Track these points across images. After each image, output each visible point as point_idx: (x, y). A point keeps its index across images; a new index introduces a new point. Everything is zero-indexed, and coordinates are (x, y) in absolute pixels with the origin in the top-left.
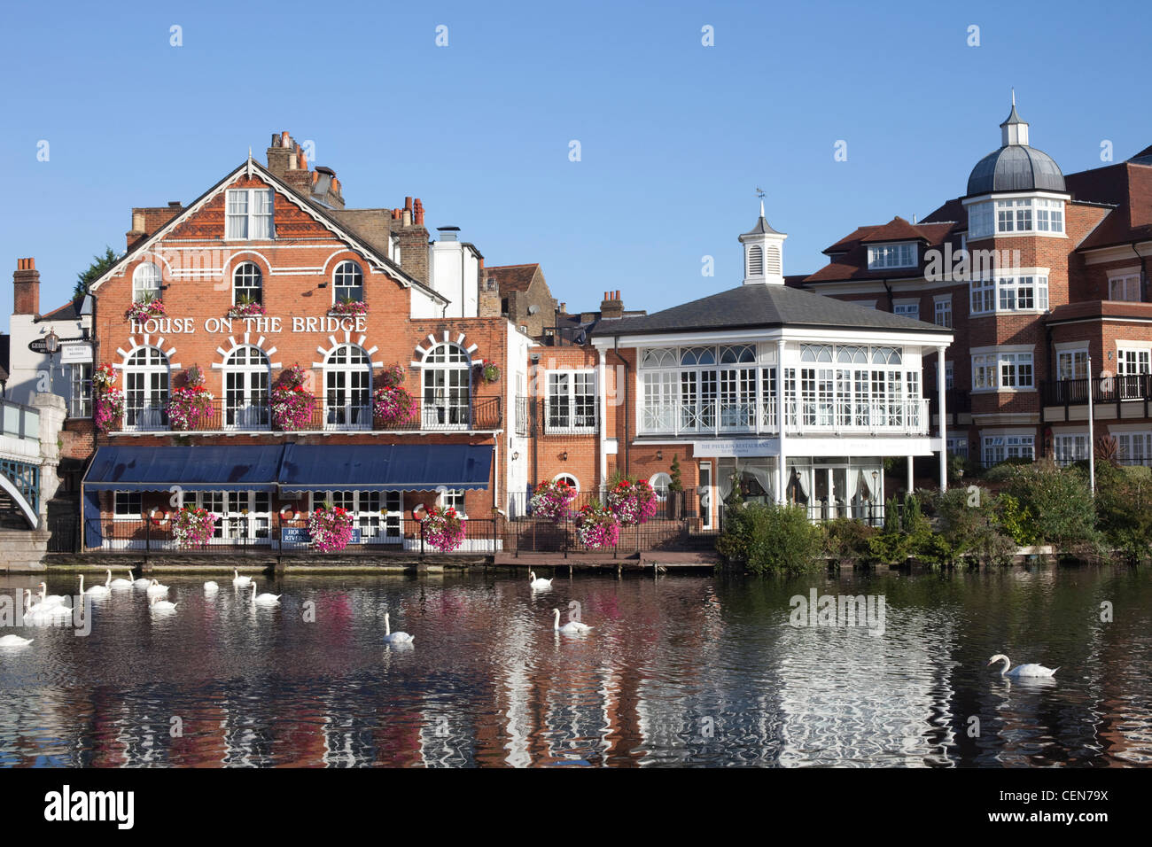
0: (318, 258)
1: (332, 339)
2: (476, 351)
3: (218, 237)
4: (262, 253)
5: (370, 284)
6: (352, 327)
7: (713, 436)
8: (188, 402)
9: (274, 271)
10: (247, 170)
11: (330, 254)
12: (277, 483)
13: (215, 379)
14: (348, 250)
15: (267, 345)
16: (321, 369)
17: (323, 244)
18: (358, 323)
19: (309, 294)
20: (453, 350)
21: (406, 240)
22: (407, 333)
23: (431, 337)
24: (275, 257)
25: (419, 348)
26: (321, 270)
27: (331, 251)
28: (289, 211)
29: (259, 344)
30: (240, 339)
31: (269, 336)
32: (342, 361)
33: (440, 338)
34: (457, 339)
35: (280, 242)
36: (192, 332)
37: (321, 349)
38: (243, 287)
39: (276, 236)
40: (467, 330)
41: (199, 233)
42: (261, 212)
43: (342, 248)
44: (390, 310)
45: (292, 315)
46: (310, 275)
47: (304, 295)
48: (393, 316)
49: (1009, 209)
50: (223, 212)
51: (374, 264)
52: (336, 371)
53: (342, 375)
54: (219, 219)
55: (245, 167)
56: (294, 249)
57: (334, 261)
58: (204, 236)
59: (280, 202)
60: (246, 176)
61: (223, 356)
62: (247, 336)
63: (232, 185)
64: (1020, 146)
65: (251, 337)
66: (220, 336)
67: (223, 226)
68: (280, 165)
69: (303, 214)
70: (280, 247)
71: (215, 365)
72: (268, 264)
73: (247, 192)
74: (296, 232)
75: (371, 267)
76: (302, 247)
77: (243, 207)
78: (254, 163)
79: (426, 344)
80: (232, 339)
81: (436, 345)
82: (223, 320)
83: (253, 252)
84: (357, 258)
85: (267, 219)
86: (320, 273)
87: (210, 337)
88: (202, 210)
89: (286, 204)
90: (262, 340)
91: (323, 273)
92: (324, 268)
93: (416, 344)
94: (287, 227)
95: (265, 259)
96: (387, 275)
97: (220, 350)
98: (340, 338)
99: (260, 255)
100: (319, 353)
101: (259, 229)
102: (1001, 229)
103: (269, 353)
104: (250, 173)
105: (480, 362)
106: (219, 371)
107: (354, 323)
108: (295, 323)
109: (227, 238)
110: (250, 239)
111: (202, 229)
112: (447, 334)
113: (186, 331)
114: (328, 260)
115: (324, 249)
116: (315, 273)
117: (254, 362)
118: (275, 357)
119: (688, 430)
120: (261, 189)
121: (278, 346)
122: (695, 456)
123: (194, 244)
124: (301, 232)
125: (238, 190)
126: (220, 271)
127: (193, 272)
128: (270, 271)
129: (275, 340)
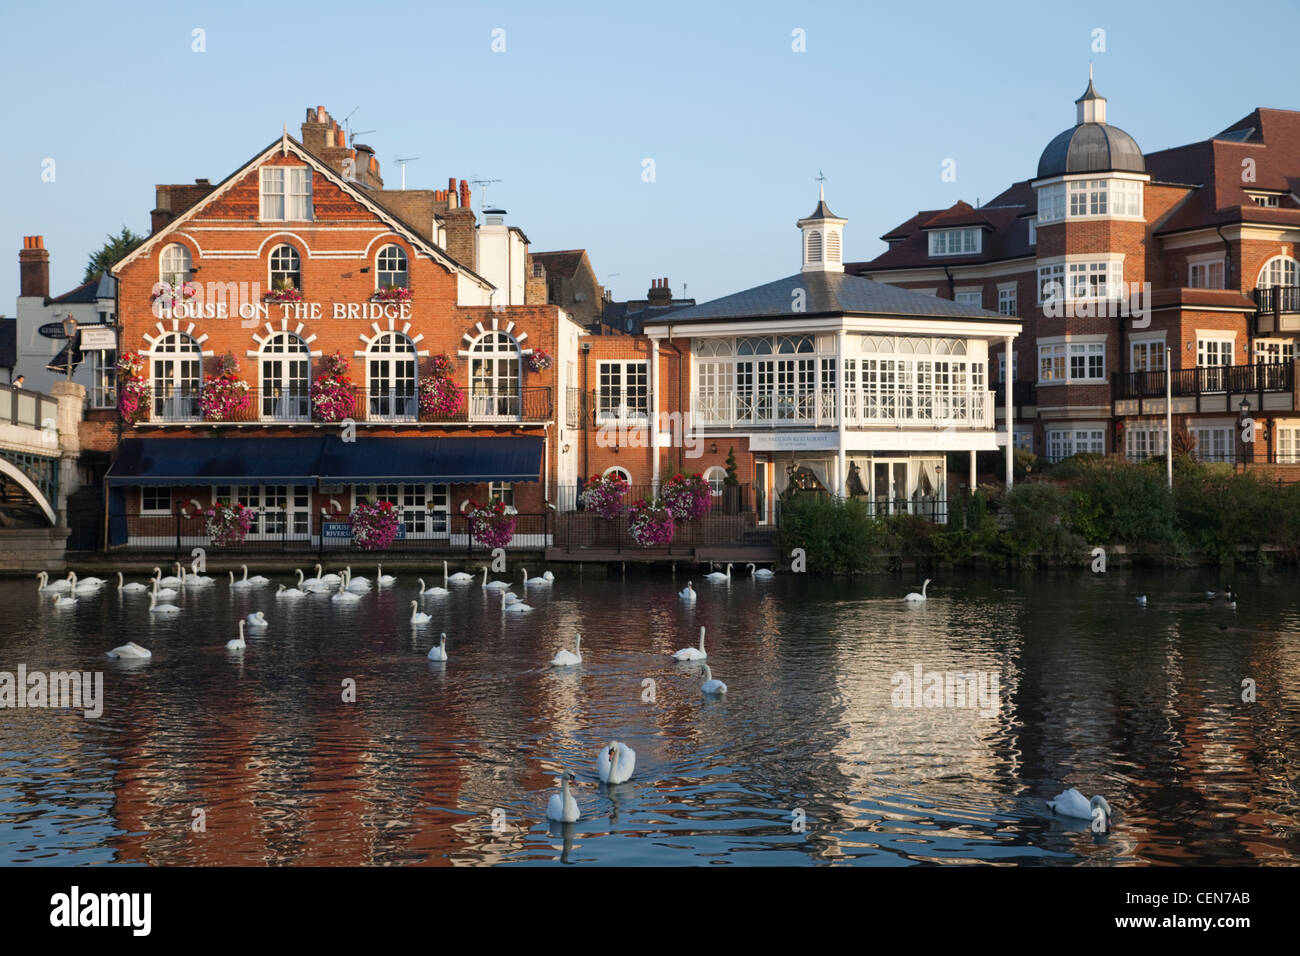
0: (359, 241)
1: (375, 326)
2: (526, 340)
3: (252, 217)
4: (300, 236)
5: (415, 269)
7: (770, 428)
8: (221, 393)
9: (313, 255)
10: (282, 147)
11: (373, 238)
12: (317, 476)
13: (251, 367)
14: (391, 233)
15: (306, 333)
16: (364, 357)
17: (366, 226)
19: (349, 277)
20: (502, 338)
21: (452, 223)
22: (454, 321)
23: (479, 326)
24: (315, 240)
25: (467, 337)
26: (363, 254)
27: (373, 234)
28: (329, 191)
29: (298, 331)
30: (277, 325)
31: (308, 323)
32: (386, 349)
33: (488, 326)
34: (506, 327)
35: (319, 224)
37: (363, 337)
38: (280, 271)
39: (314, 217)
40: (517, 318)
41: (232, 213)
42: (297, 191)
43: (385, 232)
44: (437, 296)
45: (332, 301)
46: (351, 259)
48: (439, 303)
49: (1082, 191)
50: (257, 191)
51: (419, 248)
52: (380, 360)
53: (385, 364)
54: (253, 198)
55: (280, 144)
56: (334, 231)
57: (377, 244)
58: (237, 216)
59: (318, 181)
60: (281, 153)
61: (259, 344)
62: (285, 324)
63: (266, 163)
64: (1096, 124)
65: (289, 323)
67: (257, 206)
68: (315, 141)
69: (344, 195)
70: (319, 229)
71: (250, 353)
72: (307, 247)
73: (282, 170)
74: (336, 213)
75: (416, 252)
76: (340, 229)
77: (279, 186)
78: (290, 139)
79: (474, 332)
80: (268, 326)
81: (484, 333)
83: (290, 234)
84: (402, 242)
85: (304, 198)
86: (362, 257)
88: (234, 187)
89: (325, 183)
90: (300, 326)
91: (365, 257)
92: (366, 252)
93: (463, 333)
94: (327, 208)
95: (303, 242)
96: (433, 259)
97: (256, 337)
98: (384, 325)
99: (297, 237)
100: (361, 341)
101: (296, 209)
102: (1074, 212)
103: (308, 341)
104: (286, 149)
105: (530, 351)
106: (255, 359)
109: (262, 218)
110: (286, 220)
111: (234, 208)
112: (495, 322)
114: (371, 243)
115: (366, 232)
116: (356, 257)
117: (292, 350)
118: (315, 345)
119: (744, 422)
120: (297, 167)
121: (318, 333)
122: (751, 449)
123: (226, 224)
124: (341, 213)
125: (273, 167)
126: (255, 254)
127: (226, 254)
128: (309, 254)
129: (315, 327)
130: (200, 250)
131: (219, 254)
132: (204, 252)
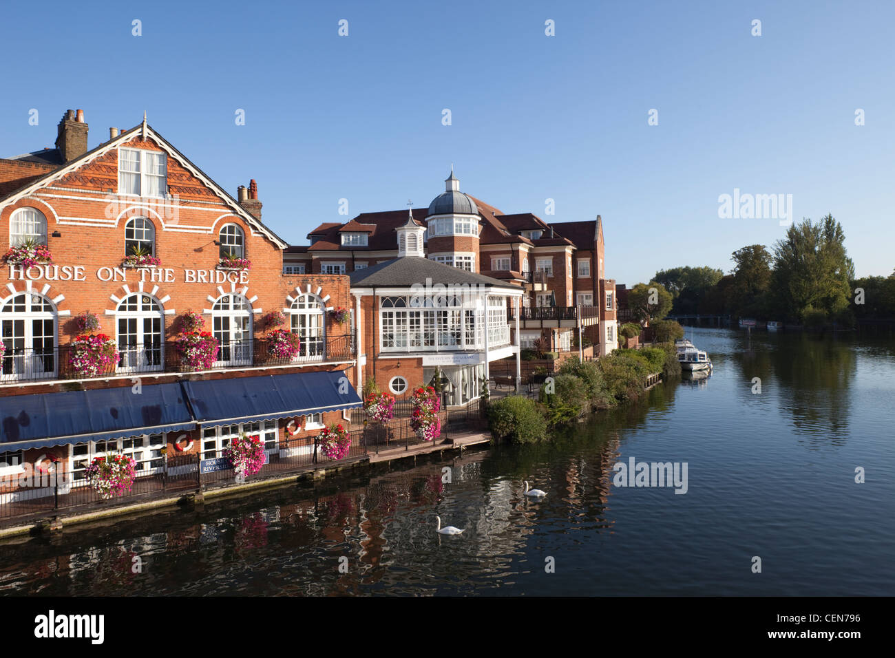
0: (206, 219)
1: (220, 288)
2: (329, 300)
3: (112, 190)
5: (250, 244)
6: (237, 279)
7: (435, 352)
8: (98, 351)
9: (166, 227)
10: (142, 132)
11: (218, 217)
12: (196, 422)
13: (109, 324)
14: (232, 215)
15: (161, 294)
16: (211, 314)
17: (211, 208)
18: (242, 276)
19: (199, 250)
20: (311, 299)
22: (280, 285)
23: (298, 289)
25: (289, 298)
26: (210, 230)
27: (218, 214)
28: (181, 175)
29: (154, 293)
30: (134, 287)
31: (163, 286)
32: (226, 307)
33: (304, 290)
34: (316, 291)
36: (83, 279)
37: (210, 298)
38: (135, 239)
40: (322, 284)
41: (89, 184)
42: (152, 172)
43: (229, 213)
44: (267, 266)
45: (183, 268)
46: (200, 233)
47: (195, 250)
48: (269, 271)
49: (461, 222)
50: (116, 168)
51: (254, 228)
52: (222, 316)
53: (226, 319)
54: (112, 174)
55: (140, 130)
56: (186, 209)
57: (221, 222)
58: (95, 188)
59: (172, 166)
60: (140, 138)
61: (115, 303)
62: (141, 285)
63: (125, 144)
65: (144, 286)
66: (113, 284)
67: (116, 181)
68: (78, 136)
69: (195, 180)
71: (108, 312)
72: (161, 220)
73: (138, 154)
74: (187, 194)
75: (252, 231)
76: (191, 208)
77: (134, 166)
78: (149, 127)
79: (294, 294)
80: (126, 288)
81: (301, 295)
82: (117, 269)
84: (241, 223)
85: (158, 179)
86: (208, 232)
87: (103, 286)
88: (93, 161)
89: (179, 169)
90: (156, 289)
91: (211, 232)
92: (212, 228)
93: (287, 295)
94: (179, 189)
96: (265, 238)
97: (114, 298)
98: (227, 288)
100: (209, 301)
101: (151, 187)
102: (457, 232)
103: (163, 300)
104: (145, 135)
105: (331, 308)
106: (112, 317)
107: (239, 276)
108: (187, 275)
109: (120, 192)
110: (142, 196)
111: (93, 181)
112: (309, 287)
113: (76, 279)
114: (215, 222)
115: (212, 212)
116: (204, 232)
117: (145, 308)
118: (169, 305)
119: (414, 348)
120: (152, 152)
121: (171, 294)
122: (424, 365)
123: (84, 194)
124: (192, 195)
125: (130, 149)
126: (114, 224)
127: (84, 222)
128: (164, 227)
129: (169, 289)
130: (56, 216)
131: (76, 221)
132: (61, 218)
